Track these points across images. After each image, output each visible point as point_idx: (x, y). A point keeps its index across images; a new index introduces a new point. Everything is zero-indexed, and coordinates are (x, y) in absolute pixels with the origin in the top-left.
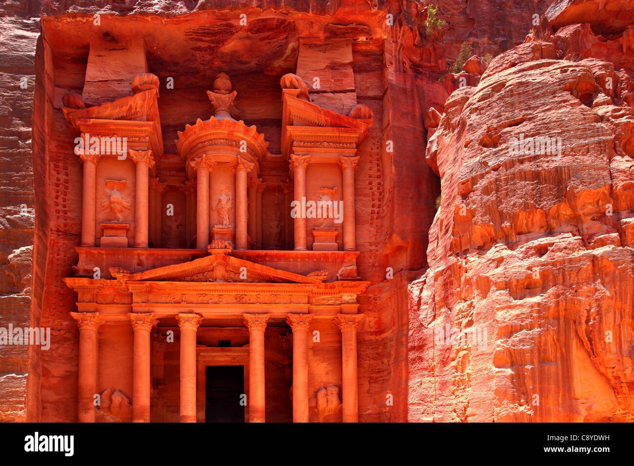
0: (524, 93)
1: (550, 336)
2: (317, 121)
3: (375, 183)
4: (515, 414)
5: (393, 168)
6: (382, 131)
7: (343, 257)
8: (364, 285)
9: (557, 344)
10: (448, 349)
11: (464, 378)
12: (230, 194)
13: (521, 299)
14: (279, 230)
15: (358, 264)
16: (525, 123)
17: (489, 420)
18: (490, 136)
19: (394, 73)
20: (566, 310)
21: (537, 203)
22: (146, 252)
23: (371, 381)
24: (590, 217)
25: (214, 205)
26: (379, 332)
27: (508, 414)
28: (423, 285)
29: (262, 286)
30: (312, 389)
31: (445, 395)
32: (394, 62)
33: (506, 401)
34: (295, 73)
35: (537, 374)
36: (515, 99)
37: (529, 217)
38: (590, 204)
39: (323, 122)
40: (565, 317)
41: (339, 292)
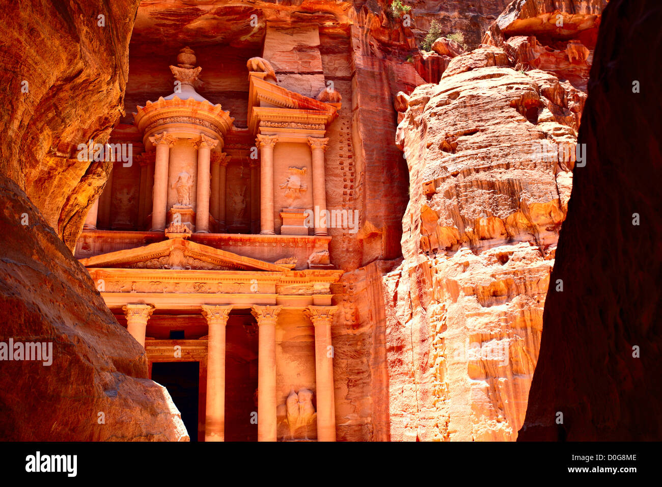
0: (476, 105)
1: (519, 347)
2: (284, 102)
3: (347, 162)
4: (493, 431)
5: (364, 152)
6: (352, 111)
7: (314, 242)
8: (336, 274)
9: (528, 355)
10: (426, 353)
11: (443, 388)
12: (192, 171)
13: (489, 306)
14: (244, 206)
15: (331, 249)
16: (478, 134)
17: (469, 439)
18: (449, 142)
19: (361, 57)
20: (531, 320)
21: (494, 211)
22: (94, 234)
23: (351, 384)
24: (545, 228)
25: (173, 182)
26: (357, 325)
27: (487, 432)
28: (399, 278)
29: (223, 273)
30: (281, 394)
31: (427, 406)
32: (361, 46)
33: (483, 416)
34: (261, 56)
35: (511, 387)
36: (467, 110)
37: (489, 224)
38: (543, 215)
39: (290, 103)
40: (532, 328)
41: (311, 281)
